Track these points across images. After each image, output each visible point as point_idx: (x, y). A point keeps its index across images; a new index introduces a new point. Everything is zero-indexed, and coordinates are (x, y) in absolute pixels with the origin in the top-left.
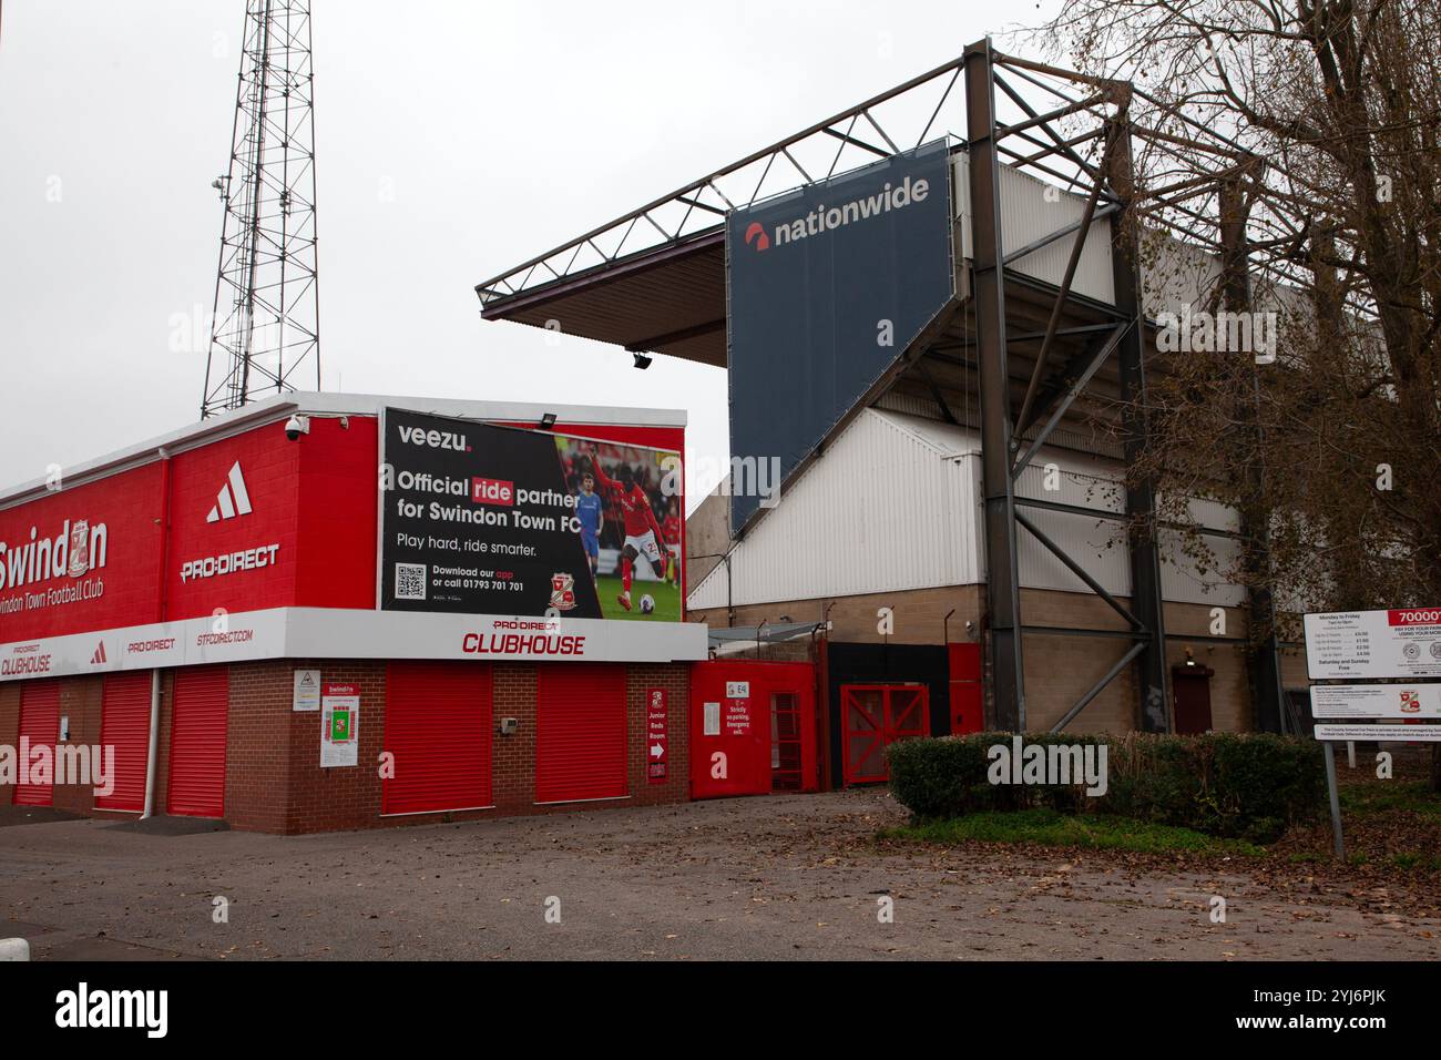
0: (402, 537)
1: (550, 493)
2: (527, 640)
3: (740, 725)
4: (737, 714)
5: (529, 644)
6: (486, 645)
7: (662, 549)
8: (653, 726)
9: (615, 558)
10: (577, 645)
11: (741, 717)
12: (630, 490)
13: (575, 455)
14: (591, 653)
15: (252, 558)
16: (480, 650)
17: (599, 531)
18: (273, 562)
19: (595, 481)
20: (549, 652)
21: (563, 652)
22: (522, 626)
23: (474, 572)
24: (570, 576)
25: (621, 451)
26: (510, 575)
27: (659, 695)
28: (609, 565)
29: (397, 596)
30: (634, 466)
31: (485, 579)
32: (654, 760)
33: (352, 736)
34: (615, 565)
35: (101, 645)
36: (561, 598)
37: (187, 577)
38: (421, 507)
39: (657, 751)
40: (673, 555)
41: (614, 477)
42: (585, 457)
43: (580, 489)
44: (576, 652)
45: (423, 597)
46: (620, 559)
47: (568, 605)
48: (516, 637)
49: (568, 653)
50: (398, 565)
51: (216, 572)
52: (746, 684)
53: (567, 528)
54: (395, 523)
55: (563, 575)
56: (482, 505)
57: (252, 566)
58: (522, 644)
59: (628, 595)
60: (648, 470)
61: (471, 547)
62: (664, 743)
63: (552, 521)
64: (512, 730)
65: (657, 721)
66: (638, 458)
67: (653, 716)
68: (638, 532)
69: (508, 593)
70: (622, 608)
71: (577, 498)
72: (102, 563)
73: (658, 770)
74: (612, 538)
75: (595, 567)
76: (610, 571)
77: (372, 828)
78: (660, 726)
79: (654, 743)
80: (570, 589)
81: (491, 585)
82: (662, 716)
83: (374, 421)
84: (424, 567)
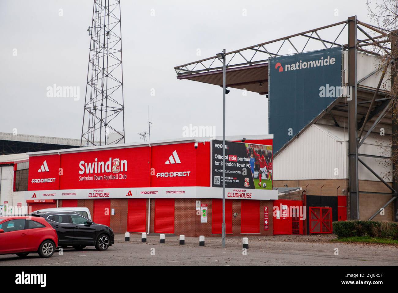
0: (216, 170)
1: (244, 158)
2: (240, 194)
5: (240, 195)
6: (232, 196)
7: (268, 171)
8: (265, 216)
9: (258, 174)
10: (250, 196)
12: (261, 156)
13: (249, 148)
14: (253, 197)
15: (182, 174)
16: (231, 197)
17: (254, 167)
18: (188, 175)
19: (254, 154)
20: (245, 197)
21: (247, 197)
22: (239, 191)
23: (229, 178)
24: (248, 178)
25: (259, 146)
26: (236, 178)
27: (266, 208)
28: (256, 175)
29: (215, 184)
30: (262, 150)
31: (231, 179)
32: (265, 225)
33: (206, 216)
34: (258, 175)
35: (130, 191)
36: (246, 184)
37: (159, 177)
38: (219, 163)
39: (266, 222)
40: (270, 173)
41: (258, 153)
42: (251, 149)
43: (250, 157)
44: (250, 197)
45: (220, 184)
46: (259, 173)
47: (248, 186)
48: (238, 193)
49: (248, 197)
50: (215, 176)
51: (169, 176)
53: (248, 166)
54: (215, 167)
55: (247, 178)
56: (231, 162)
57: (182, 176)
58: (239, 195)
59: (260, 183)
60: (265, 151)
61: (229, 172)
62: (268, 220)
63: (245, 165)
64: (236, 216)
65: (266, 215)
66: (263, 148)
67: (265, 213)
68: (262, 167)
69: (236, 183)
70: (259, 186)
71: (250, 159)
72: (126, 170)
73: (266, 227)
74: (257, 169)
75: (253, 176)
76: (257, 177)
77: (210, 237)
78: (267, 216)
79: (265, 220)
80: (248, 182)
81: (233, 181)
82: (267, 213)
83: (209, 143)
84: (220, 177)
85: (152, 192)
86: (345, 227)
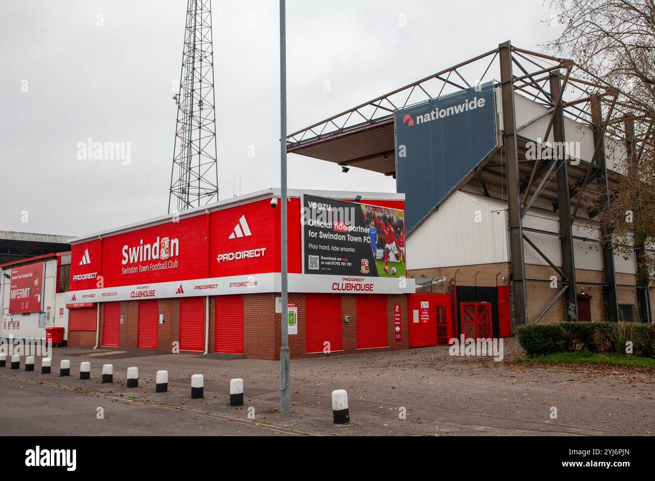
0: (310, 245)
1: (360, 228)
2: (354, 285)
3: (426, 319)
4: (425, 314)
5: (355, 287)
6: (340, 288)
7: (398, 249)
8: (396, 319)
9: (382, 253)
10: (371, 287)
11: (426, 316)
12: (387, 226)
13: (368, 212)
14: (376, 291)
15: (253, 253)
16: (338, 289)
17: (377, 242)
18: (263, 255)
19: (375, 222)
20: (362, 290)
21: (366, 290)
22: (353, 280)
23: (334, 259)
24: (367, 260)
25: (383, 210)
26: (347, 260)
27: (397, 307)
28: (380, 255)
29: (309, 268)
30: (388, 216)
31: (339, 261)
32: (396, 333)
33: (295, 322)
34: (382, 255)
35: (181, 286)
36: (364, 269)
37: (220, 260)
38: (316, 233)
39: (398, 329)
40: (402, 251)
41: (381, 221)
42: (371, 213)
43: (370, 225)
44: (371, 290)
45: (318, 269)
46: (384, 253)
47: (367, 272)
48: (350, 284)
49: (368, 290)
50: (309, 256)
51: (235, 259)
52: (427, 303)
53: (366, 241)
54: (308, 240)
55: (365, 260)
56: (337, 232)
57: (253, 256)
58: (352, 287)
59: (387, 267)
60: (393, 217)
61: (334, 249)
62: (400, 326)
63: (361, 238)
64: (349, 321)
65: (397, 317)
66: (389, 213)
67: (396, 315)
68: (390, 243)
69: (346, 267)
70: (385, 273)
71: (369, 229)
72: (177, 254)
73: (398, 336)
74: (381, 245)
75: (376, 257)
76: (381, 258)
77: (303, 358)
78: (399, 319)
79: (396, 326)
80: (367, 265)
81: (341, 264)
82: (399, 315)
83: (299, 200)
84: (318, 257)
85: (210, 287)
86: (543, 336)
